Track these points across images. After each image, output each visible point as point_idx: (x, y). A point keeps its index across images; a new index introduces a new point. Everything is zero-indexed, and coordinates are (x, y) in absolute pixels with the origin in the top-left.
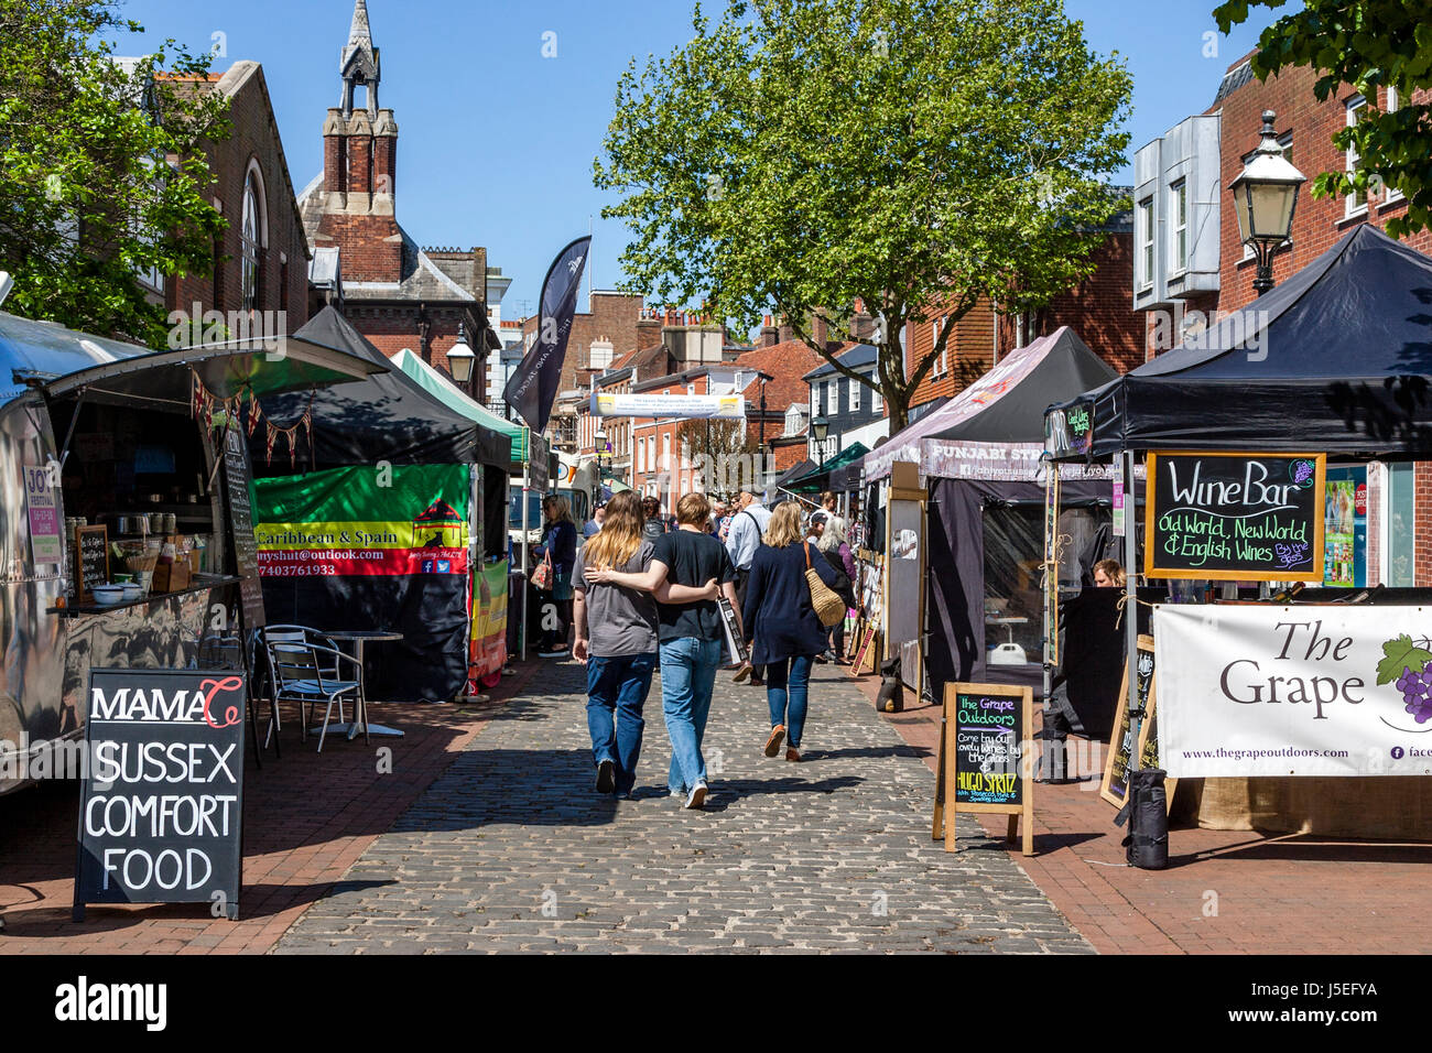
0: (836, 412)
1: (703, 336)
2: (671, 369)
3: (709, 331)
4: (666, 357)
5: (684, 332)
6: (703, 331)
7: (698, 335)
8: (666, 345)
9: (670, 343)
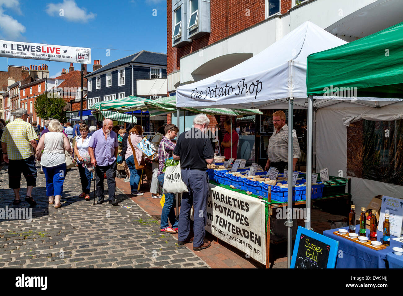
0: (91, 90)
1: (43, 73)
2: (32, 80)
3: (45, 72)
4: (31, 79)
5: (37, 72)
6: (43, 72)
7: (41, 73)
8: (30, 75)
9: (32, 75)
